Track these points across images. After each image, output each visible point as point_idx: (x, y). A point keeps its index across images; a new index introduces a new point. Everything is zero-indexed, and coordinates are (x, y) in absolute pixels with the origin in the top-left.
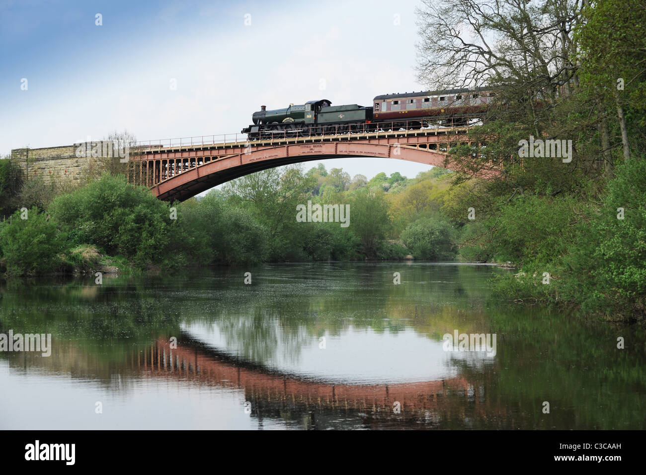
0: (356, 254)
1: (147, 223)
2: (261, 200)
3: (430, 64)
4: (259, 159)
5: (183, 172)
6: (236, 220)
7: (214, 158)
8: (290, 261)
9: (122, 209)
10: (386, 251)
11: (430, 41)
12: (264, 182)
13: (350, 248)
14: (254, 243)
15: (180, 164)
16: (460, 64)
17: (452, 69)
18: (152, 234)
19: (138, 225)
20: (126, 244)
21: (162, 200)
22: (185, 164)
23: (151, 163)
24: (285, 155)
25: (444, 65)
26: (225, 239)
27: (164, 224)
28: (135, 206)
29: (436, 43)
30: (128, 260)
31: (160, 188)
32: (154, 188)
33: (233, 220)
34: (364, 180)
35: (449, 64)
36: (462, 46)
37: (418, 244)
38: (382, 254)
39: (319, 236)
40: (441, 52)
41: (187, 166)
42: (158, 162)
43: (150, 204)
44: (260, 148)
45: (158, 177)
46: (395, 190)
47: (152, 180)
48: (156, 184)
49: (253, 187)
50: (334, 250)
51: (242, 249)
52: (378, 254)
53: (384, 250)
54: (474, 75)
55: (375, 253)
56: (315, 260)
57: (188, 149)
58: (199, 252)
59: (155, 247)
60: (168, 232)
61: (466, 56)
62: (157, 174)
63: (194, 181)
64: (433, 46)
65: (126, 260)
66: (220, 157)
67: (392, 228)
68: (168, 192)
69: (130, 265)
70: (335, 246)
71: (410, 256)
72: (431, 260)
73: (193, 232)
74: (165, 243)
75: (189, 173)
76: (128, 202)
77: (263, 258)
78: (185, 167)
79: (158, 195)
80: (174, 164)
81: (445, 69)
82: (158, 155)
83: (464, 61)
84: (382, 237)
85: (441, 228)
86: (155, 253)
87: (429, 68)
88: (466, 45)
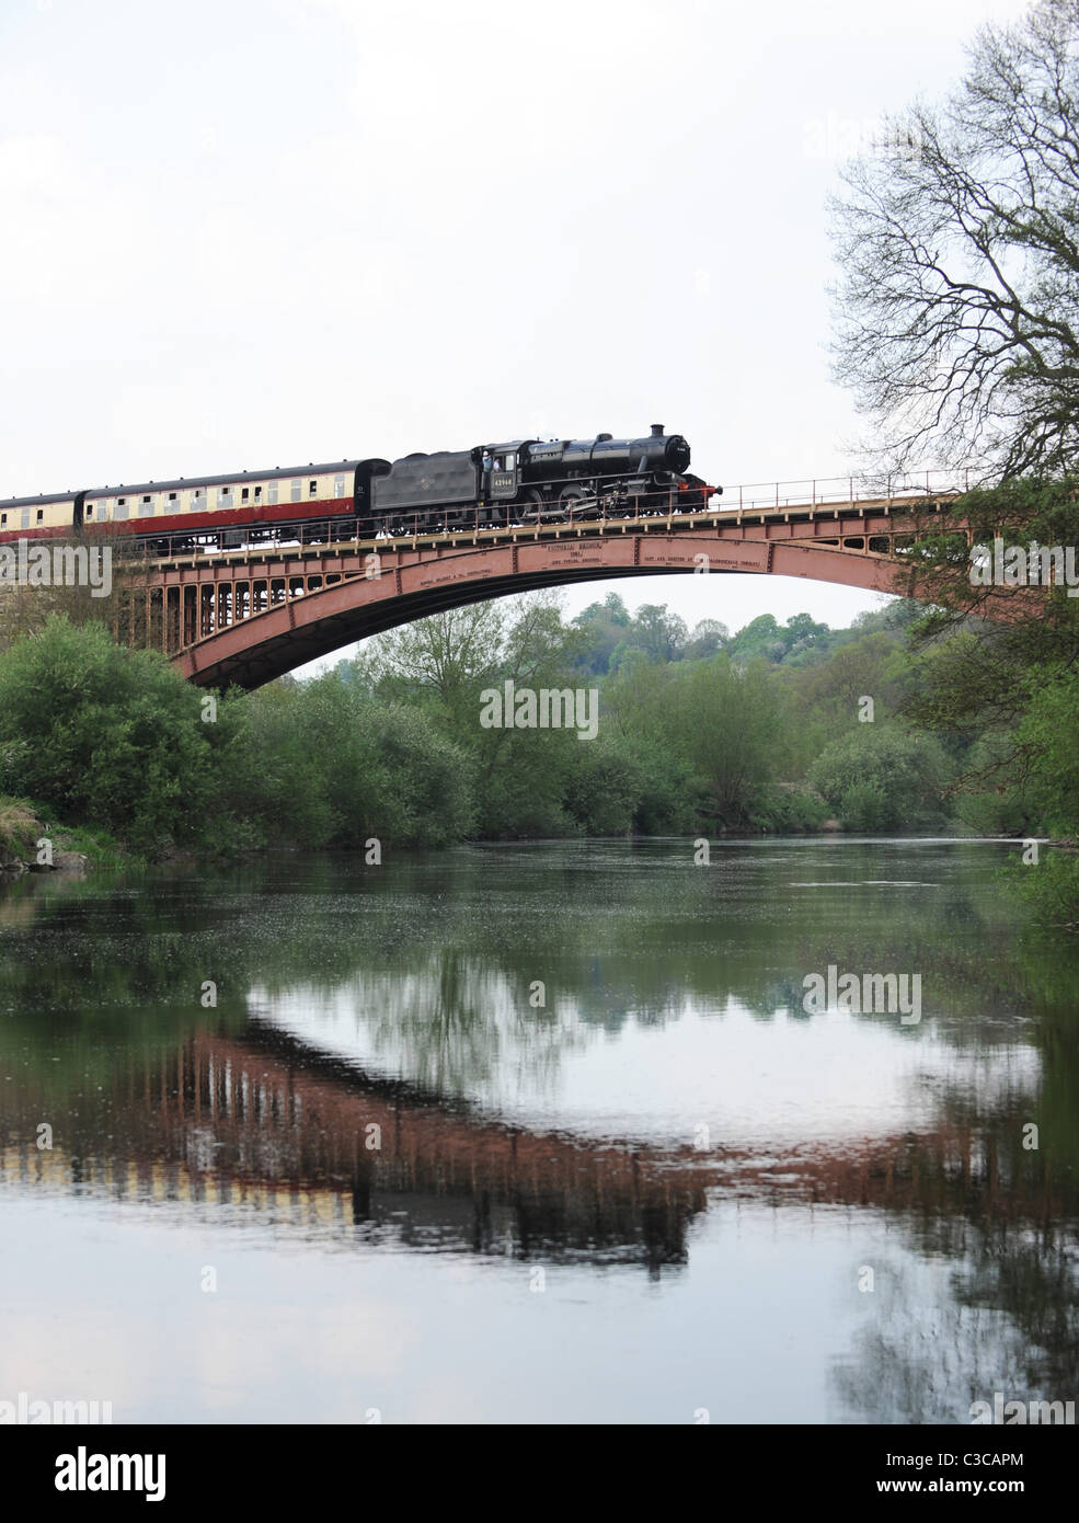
0: (697, 817)
1: (162, 744)
2: (455, 684)
3: (866, 335)
4: (445, 579)
5: (255, 614)
6: (391, 733)
7: (331, 579)
8: (530, 838)
9: (100, 709)
10: (773, 811)
11: (863, 279)
12: (462, 639)
13: (681, 804)
14: (434, 793)
15: (246, 596)
16: (941, 335)
17: (921, 347)
18: (174, 770)
19: (138, 748)
20: (109, 797)
21: (199, 686)
22: (259, 595)
23: (174, 592)
24: (509, 571)
25: (901, 338)
26: (364, 781)
27: (205, 745)
28: (131, 701)
29: (878, 283)
30: (112, 836)
31: (197, 657)
32: (181, 655)
33: (383, 733)
34: (722, 634)
35: (911, 334)
36: (945, 289)
37: (853, 792)
38: (764, 817)
39: (603, 774)
40: (893, 306)
41: (265, 600)
42: (191, 591)
43: (169, 695)
44: (446, 554)
45: (191, 627)
46: (799, 658)
47: (177, 635)
48: (186, 644)
49: (437, 654)
50: (640, 807)
51: (406, 806)
52: (753, 818)
53: (769, 807)
54: (976, 361)
55: (745, 817)
56: (591, 833)
57: (266, 558)
58: (299, 815)
59: (180, 802)
60: (214, 766)
61: (953, 313)
62: (189, 621)
63: (281, 636)
64: (871, 291)
65: (108, 836)
66: (348, 577)
67: (786, 753)
68: (218, 665)
69: (118, 848)
70: (644, 798)
71: (833, 823)
72: (886, 831)
73: (279, 765)
74: (208, 792)
75: (269, 618)
76: (112, 689)
77: (458, 830)
78: (259, 603)
79: (191, 673)
80: (230, 596)
81: (903, 348)
82: (192, 572)
83: (951, 327)
84: (762, 775)
85: (912, 751)
86: (182, 818)
87: (864, 346)
88: (954, 286)
